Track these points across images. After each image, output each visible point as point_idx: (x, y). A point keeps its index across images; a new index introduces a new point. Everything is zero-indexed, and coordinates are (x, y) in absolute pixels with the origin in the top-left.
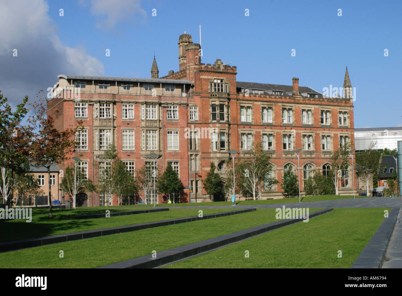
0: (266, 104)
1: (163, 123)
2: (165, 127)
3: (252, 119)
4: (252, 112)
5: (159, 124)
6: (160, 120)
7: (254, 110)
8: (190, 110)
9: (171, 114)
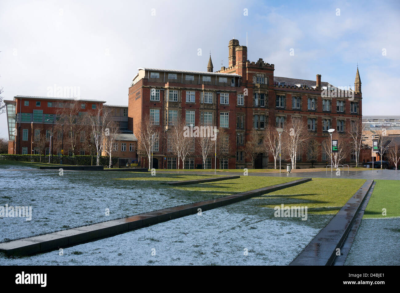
0: (296, 94)
1: (217, 106)
2: (219, 110)
3: (285, 106)
4: (285, 100)
5: (214, 107)
6: (215, 104)
7: (286, 99)
8: (238, 97)
9: (223, 100)
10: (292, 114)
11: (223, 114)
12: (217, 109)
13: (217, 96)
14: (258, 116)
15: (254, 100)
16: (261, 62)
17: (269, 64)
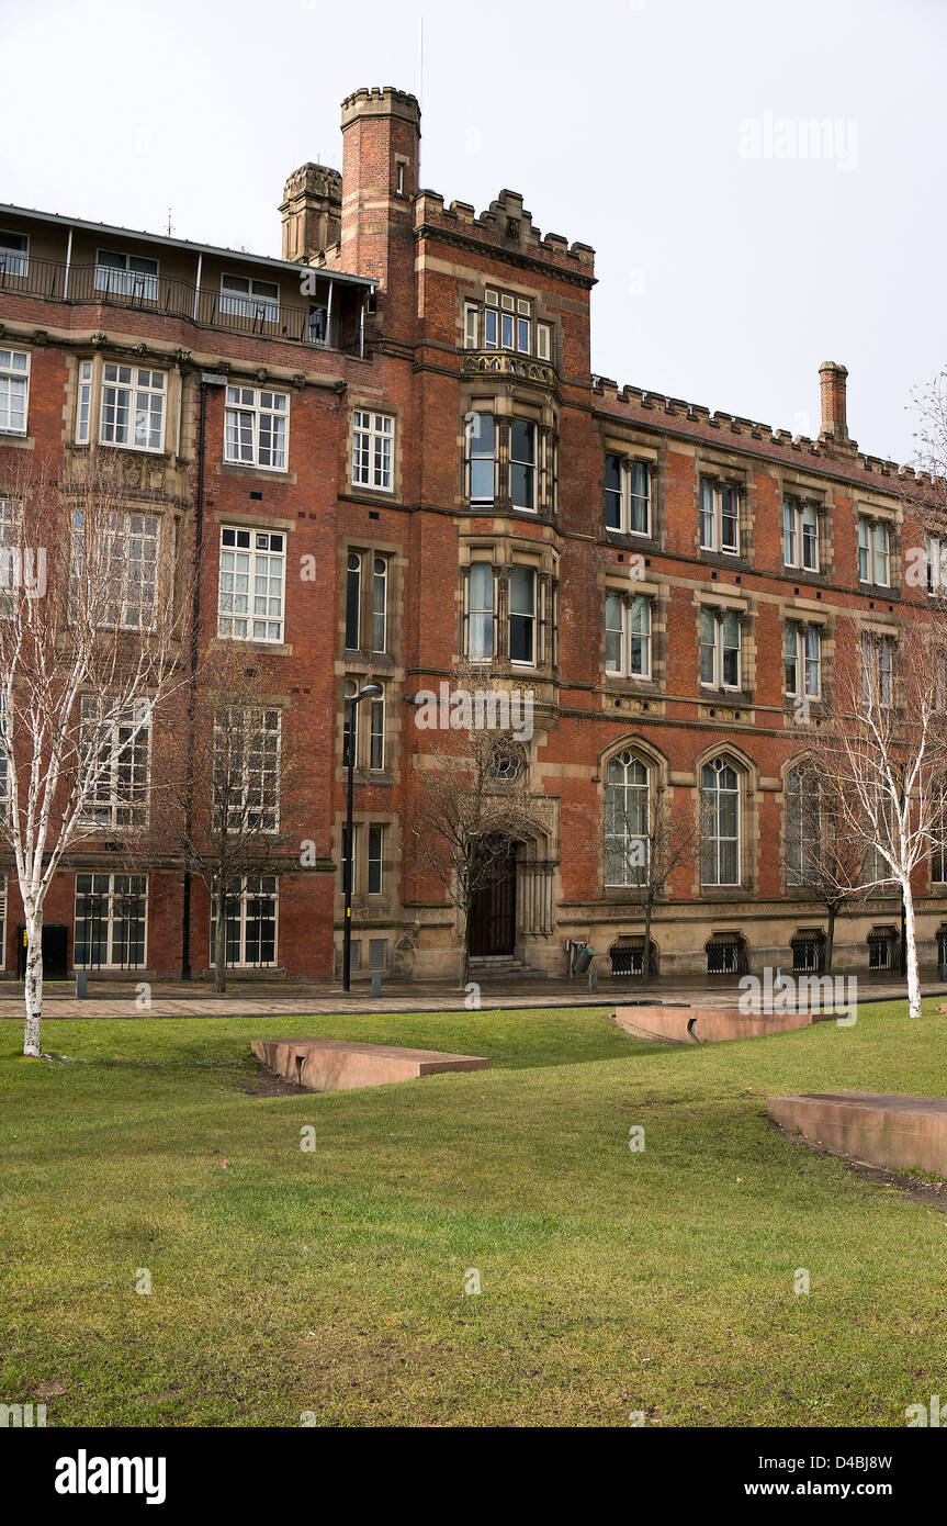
0: (717, 460)
1: (200, 479)
2: (211, 504)
3: (658, 525)
4: (658, 488)
5: (177, 484)
6: (182, 462)
7: (665, 480)
8: (357, 428)
9: (247, 436)
10: (700, 584)
11: (244, 541)
12: (201, 503)
13: (202, 403)
14: (496, 570)
15: (466, 462)
16: (515, 213)
17: (564, 241)
